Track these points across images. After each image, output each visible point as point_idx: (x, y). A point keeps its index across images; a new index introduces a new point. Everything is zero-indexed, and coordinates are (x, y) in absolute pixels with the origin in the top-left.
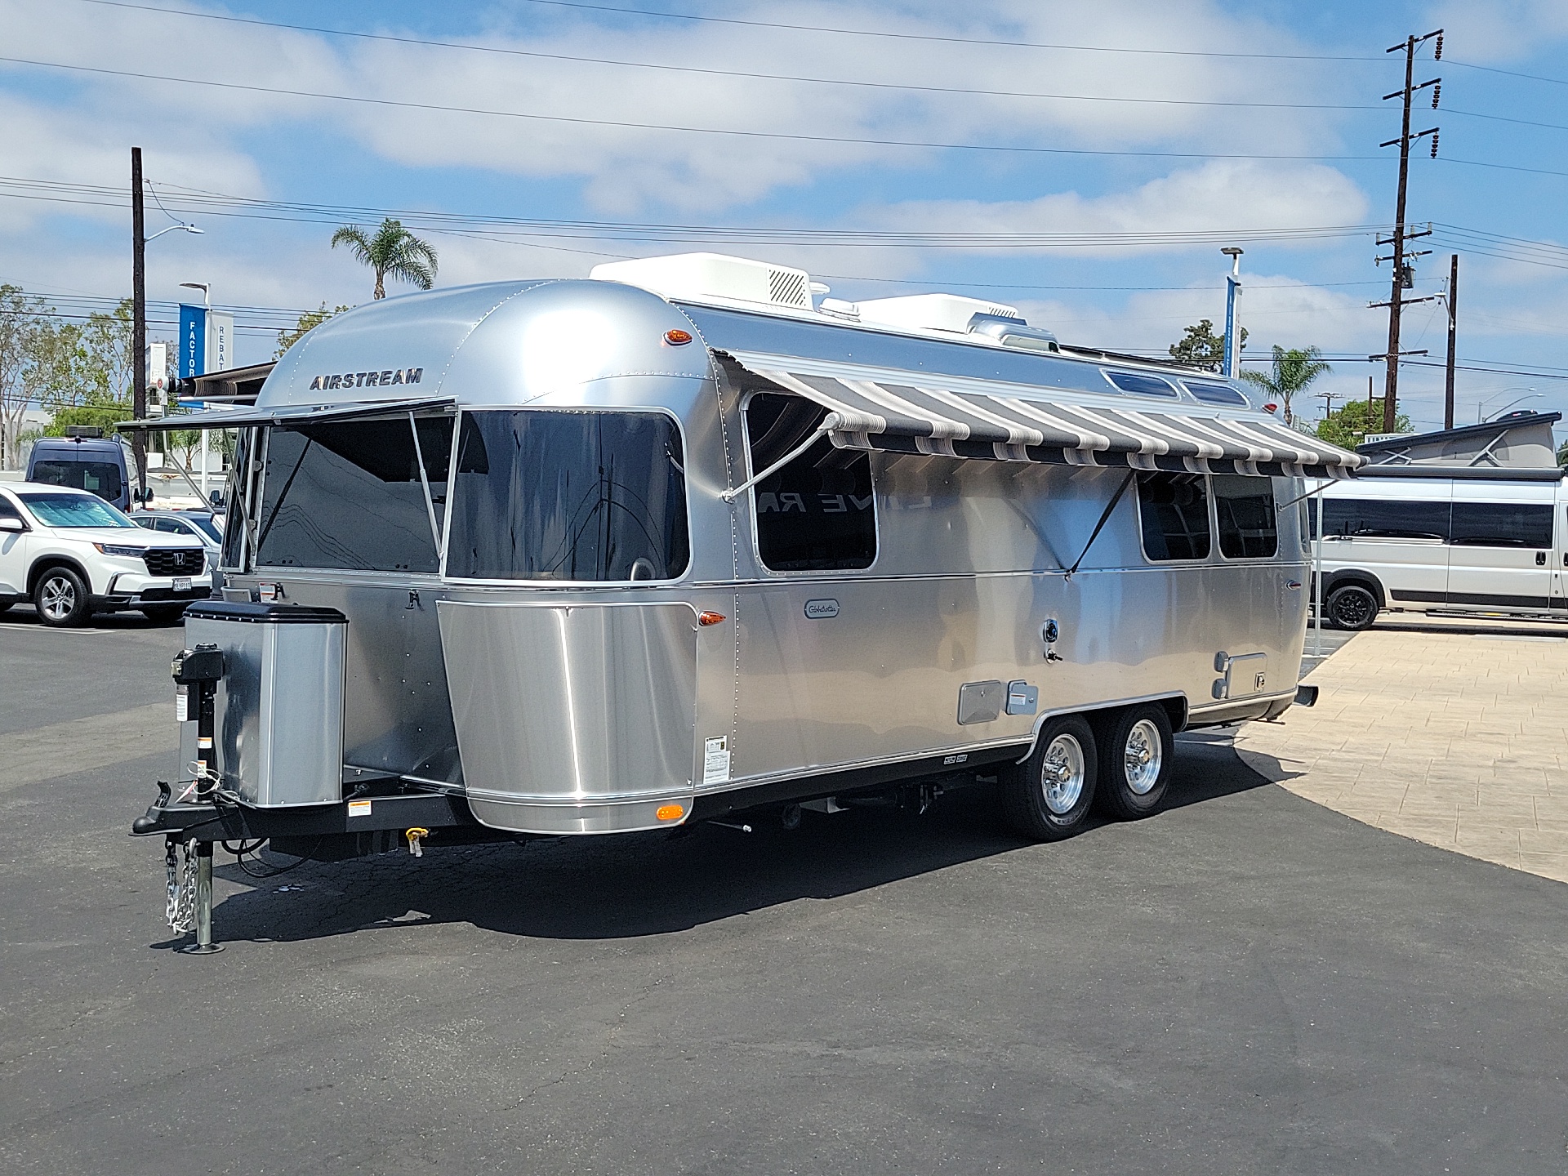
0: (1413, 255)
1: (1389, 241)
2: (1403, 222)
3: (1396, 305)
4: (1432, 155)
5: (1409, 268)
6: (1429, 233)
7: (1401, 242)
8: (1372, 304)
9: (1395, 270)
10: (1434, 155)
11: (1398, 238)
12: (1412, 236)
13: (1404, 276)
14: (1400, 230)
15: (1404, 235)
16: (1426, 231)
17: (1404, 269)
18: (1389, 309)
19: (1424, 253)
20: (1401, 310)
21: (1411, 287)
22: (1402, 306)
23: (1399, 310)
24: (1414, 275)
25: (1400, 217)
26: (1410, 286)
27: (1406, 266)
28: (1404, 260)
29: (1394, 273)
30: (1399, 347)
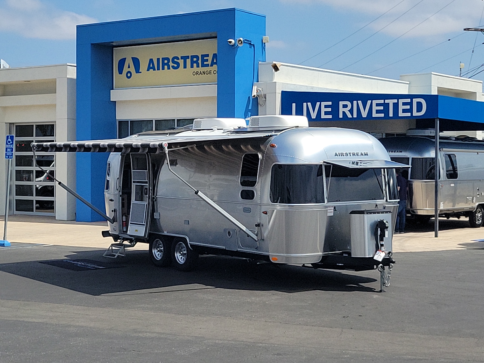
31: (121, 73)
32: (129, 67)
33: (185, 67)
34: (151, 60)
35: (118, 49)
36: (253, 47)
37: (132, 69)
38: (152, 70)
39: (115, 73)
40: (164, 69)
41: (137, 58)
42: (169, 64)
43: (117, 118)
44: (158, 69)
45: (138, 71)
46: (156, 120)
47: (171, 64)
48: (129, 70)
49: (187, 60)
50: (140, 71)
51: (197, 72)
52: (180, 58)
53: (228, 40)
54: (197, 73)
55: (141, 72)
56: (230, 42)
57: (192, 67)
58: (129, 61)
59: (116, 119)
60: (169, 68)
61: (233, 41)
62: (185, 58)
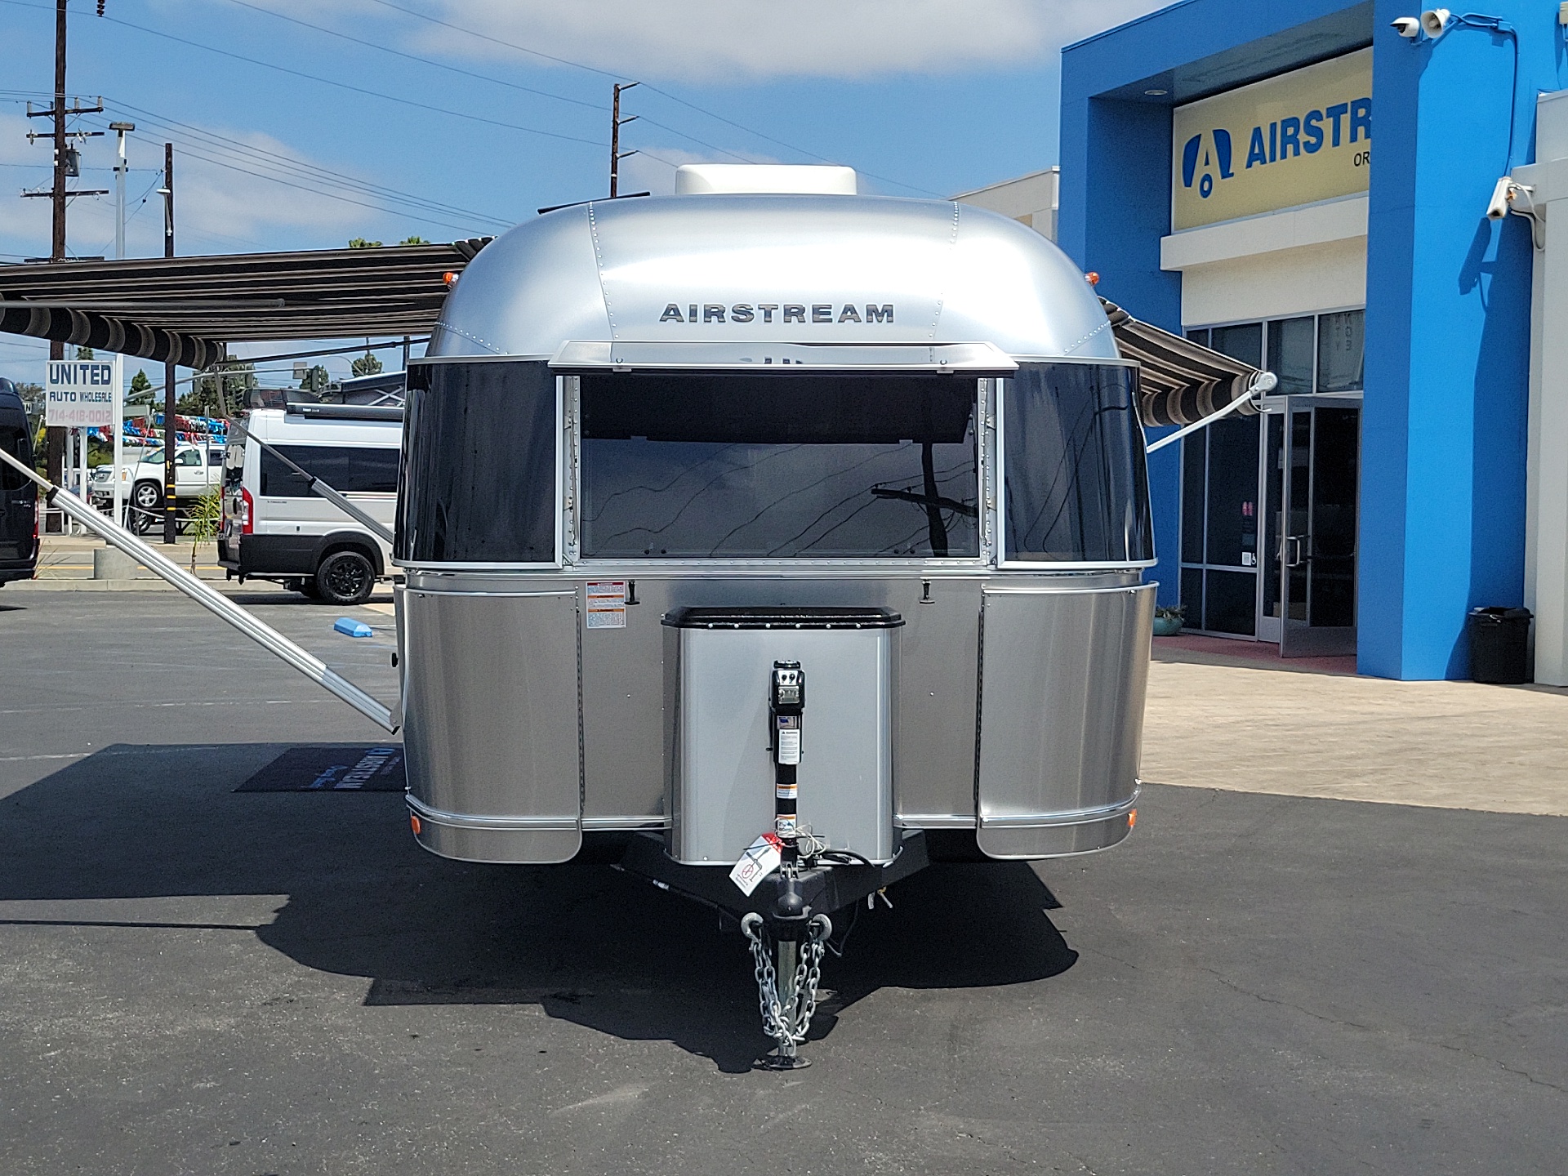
0: (81, 135)
1: (46, 114)
2: (64, 92)
3: (59, 196)
4: (98, 12)
5: (73, 151)
6: (99, 110)
7: (63, 117)
8: (27, 192)
9: (57, 151)
10: (100, 13)
11: (59, 111)
12: (76, 111)
13: (67, 161)
14: (60, 101)
15: (66, 108)
16: (96, 107)
17: (68, 151)
18: (50, 202)
19: (94, 134)
20: (67, 203)
21: (77, 175)
22: (68, 199)
23: (64, 202)
24: (79, 160)
25: (60, 85)
26: (75, 174)
27: (69, 148)
28: (68, 140)
29: (56, 155)
30: (66, 250)
31: (1188, 183)
32: (1207, 163)
33: (1336, 143)
34: (1257, 131)
35: (1184, 110)
36: (1509, 42)
37: (1214, 169)
38: (1258, 162)
39: (1176, 182)
40: (1285, 157)
41: (1224, 131)
42: (1298, 137)
43: (1182, 324)
44: (1273, 159)
45: (1226, 173)
46: (1269, 322)
47: (1303, 137)
48: (1207, 170)
49: (1342, 116)
50: (1231, 172)
51: (1365, 153)
52: (1324, 113)
53: (1394, 20)
54: (1364, 158)
55: (1232, 175)
56: (1403, 27)
57: (1354, 139)
58: (1208, 145)
59: (1181, 326)
60: (1297, 153)
61: (1413, 23)
62: (1336, 112)
